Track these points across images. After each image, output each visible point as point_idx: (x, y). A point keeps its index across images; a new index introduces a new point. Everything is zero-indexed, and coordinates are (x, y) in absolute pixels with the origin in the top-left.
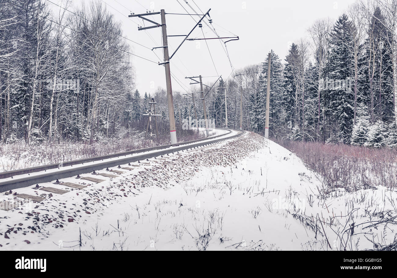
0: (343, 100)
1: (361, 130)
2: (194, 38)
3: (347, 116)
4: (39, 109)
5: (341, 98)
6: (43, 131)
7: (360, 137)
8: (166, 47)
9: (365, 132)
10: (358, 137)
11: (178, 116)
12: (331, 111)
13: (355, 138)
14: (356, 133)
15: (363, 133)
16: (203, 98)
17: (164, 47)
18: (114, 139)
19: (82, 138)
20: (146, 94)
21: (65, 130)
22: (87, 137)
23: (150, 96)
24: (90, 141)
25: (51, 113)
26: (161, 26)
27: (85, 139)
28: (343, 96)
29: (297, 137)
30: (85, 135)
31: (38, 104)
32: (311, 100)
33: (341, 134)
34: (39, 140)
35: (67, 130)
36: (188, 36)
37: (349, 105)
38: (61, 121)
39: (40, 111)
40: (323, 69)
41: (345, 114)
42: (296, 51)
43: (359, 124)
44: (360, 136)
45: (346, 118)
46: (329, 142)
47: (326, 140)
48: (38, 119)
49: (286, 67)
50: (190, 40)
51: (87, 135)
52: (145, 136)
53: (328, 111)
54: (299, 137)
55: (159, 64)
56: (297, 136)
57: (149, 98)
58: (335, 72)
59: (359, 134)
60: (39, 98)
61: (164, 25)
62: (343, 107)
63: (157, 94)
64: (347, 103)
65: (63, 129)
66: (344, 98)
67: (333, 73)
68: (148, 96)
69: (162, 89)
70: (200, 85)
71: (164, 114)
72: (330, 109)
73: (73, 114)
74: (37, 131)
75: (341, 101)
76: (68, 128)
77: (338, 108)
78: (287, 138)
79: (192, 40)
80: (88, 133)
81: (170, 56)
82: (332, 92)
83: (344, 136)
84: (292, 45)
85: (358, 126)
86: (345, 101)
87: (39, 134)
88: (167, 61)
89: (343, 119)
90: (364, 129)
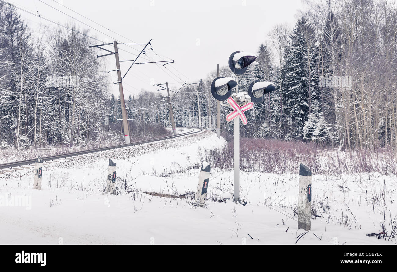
0: (299, 98)
1: (311, 126)
2: (140, 63)
3: (303, 113)
4: (25, 118)
5: (298, 97)
6: (29, 137)
7: (310, 133)
8: (119, 70)
9: (314, 128)
10: (308, 132)
11: (161, 117)
12: (290, 108)
13: (306, 133)
14: (306, 129)
15: (313, 128)
16: (170, 103)
17: (117, 70)
18: (91, 142)
19: (64, 142)
20: (130, 96)
21: (50, 135)
22: (68, 141)
23: (134, 97)
24: (71, 144)
25: (35, 122)
26: (115, 53)
27: (67, 143)
28: (300, 95)
29: (266, 134)
30: (67, 139)
31: (24, 114)
32: (278, 98)
33: (299, 130)
34: (26, 146)
35: (51, 135)
36: (135, 61)
37: (305, 103)
38: (46, 128)
39: (26, 120)
40: (282, 70)
41: (302, 111)
42: (265, 51)
43: (309, 120)
44: (310, 131)
45: (302, 115)
46: (288, 138)
47: (286, 136)
48: (25, 128)
49: (256, 68)
50: (137, 64)
51: (68, 139)
52: (120, 138)
53: (287, 109)
54: (267, 133)
55: (114, 84)
56: (266, 132)
57: (134, 100)
58: (291, 74)
59: (309, 130)
60: (25, 109)
61: (116, 53)
62: (299, 105)
63: (141, 96)
64: (303, 101)
65: (48, 135)
66: (300, 97)
67: (290, 74)
68: (132, 98)
69: (145, 91)
70: (167, 91)
71: (148, 115)
72: (288, 107)
73: (56, 121)
74: (24, 138)
75: (297, 100)
76: (52, 134)
77: (295, 105)
78: (258, 134)
79: (138, 64)
80: (69, 137)
81: (122, 77)
82: (290, 92)
83: (301, 132)
84: (261, 46)
85: (309, 122)
86: (301, 100)
87: (26, 140)
88: (120, 81)
89: (300, 116)
90: (313, 125)
